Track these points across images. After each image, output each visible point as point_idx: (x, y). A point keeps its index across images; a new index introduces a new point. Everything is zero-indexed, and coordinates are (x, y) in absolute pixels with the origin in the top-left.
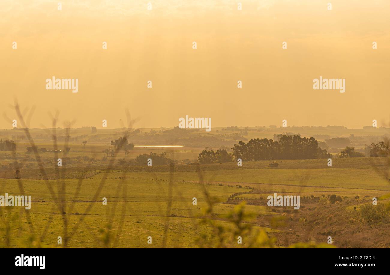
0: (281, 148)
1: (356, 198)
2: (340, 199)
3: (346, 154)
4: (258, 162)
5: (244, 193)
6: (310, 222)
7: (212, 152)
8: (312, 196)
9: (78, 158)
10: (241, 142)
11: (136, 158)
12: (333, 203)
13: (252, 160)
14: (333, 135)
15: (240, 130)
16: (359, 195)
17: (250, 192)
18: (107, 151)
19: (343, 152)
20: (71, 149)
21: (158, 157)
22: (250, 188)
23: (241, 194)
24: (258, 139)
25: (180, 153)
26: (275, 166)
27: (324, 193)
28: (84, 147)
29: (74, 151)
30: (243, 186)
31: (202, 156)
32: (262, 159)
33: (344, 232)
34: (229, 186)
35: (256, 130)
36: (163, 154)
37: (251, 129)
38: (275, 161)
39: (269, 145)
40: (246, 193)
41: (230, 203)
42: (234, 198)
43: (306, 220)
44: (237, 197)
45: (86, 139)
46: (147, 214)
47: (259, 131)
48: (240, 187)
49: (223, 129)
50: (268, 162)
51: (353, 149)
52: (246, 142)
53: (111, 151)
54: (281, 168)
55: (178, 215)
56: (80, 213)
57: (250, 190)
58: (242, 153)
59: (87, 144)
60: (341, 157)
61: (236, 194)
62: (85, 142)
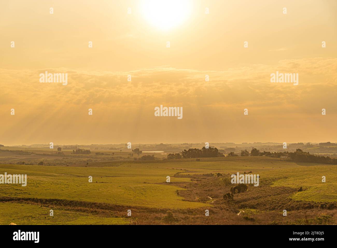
0: (203, 153)
1: (228, 174)
2: (221, 175)
3: (230, 155)
4: (192, 159)
5: (182, 172)
6: (203, 185)
7: (173, 154)
8: (211, 174)
9: (117, 157)
10: (185, 150)
11: (141, 157)
12: (218, 176)
13: (190, 158)
14: (228, 147)
15: (189, 145)
16: (230, 173)
17: (185, 172)
18: (130, 154)
19: (229, 154)
20: (115, 154)
21: (151, 156)
22: (186, 170)
23: (181, 173)
24: (192, 149)
25: (162, 155)
26: (199, 160)
27: (216, 172)
28: (121, 153)
29: (116, 154)
30: (183, 169)
31: (169, 156)
32: (194, 157)
33: (214, 189)
34: (177, 169)
35: (195, 145)
36: (153, 156)
37: (194, 144)
38: (199, 158)
39: (197, 151)
40: (183, 172)
41: (175, 177)
42: (177, 175)
43: (202, 184)
44: (178, 174)
45: (121, 149)
46: (134, 182)
47: (197, 145)
48: (181, 170)
49: (181, 144)
50: (195, 159)
51: (233, 153)
52: (187, 150)
53: (132, 154)
54: (201, 161)
55: (147, 182)
56: (104, 182)
57: (185, 171)
58: (185, 155)
59: (122, 151)
60: (228, 156)
61: (178, 173)
62: (121, 150)
